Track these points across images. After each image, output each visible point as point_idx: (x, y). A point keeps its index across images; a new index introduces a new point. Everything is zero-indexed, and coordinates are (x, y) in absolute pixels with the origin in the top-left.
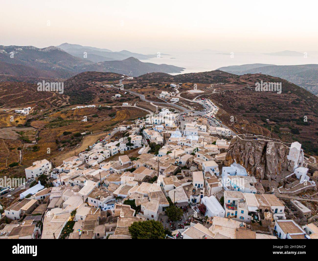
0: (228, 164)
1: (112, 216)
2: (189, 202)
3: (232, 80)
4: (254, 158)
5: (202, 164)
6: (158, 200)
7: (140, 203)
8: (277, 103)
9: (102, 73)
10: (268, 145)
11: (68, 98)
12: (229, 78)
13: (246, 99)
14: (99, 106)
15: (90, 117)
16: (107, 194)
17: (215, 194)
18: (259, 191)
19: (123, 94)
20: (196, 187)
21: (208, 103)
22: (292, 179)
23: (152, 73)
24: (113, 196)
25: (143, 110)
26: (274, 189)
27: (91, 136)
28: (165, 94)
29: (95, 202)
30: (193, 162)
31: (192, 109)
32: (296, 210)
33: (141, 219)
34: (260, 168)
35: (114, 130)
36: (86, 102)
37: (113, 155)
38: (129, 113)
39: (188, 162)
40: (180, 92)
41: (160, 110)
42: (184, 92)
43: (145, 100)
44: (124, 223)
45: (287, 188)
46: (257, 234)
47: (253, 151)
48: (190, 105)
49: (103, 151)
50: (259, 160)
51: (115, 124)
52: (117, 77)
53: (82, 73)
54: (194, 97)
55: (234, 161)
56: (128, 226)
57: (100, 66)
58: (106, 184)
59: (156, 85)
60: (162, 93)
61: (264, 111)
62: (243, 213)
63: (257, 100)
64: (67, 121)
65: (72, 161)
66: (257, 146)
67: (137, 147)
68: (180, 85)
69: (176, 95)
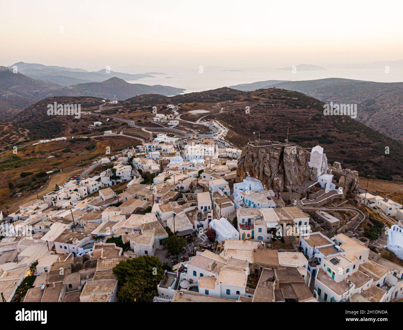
0: (240, 180)
1: (91, 260)
2: (194, 230)
3: (242, 97)
4: (270, 167)
5: (208, 185)
6: (153, 232)
7: (128, 239)
8: (296, 121)
9: (75, 98)
10: (285, 150)
11: (27, 131)
12: (238, 96)
13: (260, 118)
14: (72, 138)
15: (60, 152)
16: (83, 235)
17: (226, 216)
18: (279, 205)
19: (104, 121)
20: (202, 210)
21: (215, 124)
22: (315, 189)
23: (143, 95)
24: (92, 237)
25: (132, 139)
26: (295, 201)
27: (60, 175)
28: (161, 118)
29: (65, 248)
30: (198, 185)
31: (196, 132)
32: (322, 222)
33: (130, 257)
34: (277, 179)
35: (94, 164)
36: (53, 136)
37: (91, 192)
38: (114, 143)
39: (191, 186)
40: (179, 114)
41: (155, 136)
42: (184, 113)
43: (135, 126)
44: (107, 265)
45: (311, 199)
46: (279, 253)
47: (268, 159)
48: (193, 128)
49: (77, 188)
50: (275, 170)
51: (94, 157)
52: (97, 102)
53: (46, 99)
54: (197, 118)
55: (246, 175)
56: (111, 268)
57: (71, 90)
58: (81, 225)
59: (148, 108)
60: (157, 116)
61: (282, 131)
62: (261, 232)
63: (272, 118)
64: (26, 160)
65: (33, 205)
66: (272, 153)
67: (126, 180)
68: (179, 106)
69: (175, 118)
